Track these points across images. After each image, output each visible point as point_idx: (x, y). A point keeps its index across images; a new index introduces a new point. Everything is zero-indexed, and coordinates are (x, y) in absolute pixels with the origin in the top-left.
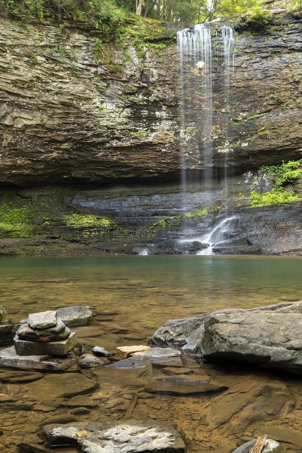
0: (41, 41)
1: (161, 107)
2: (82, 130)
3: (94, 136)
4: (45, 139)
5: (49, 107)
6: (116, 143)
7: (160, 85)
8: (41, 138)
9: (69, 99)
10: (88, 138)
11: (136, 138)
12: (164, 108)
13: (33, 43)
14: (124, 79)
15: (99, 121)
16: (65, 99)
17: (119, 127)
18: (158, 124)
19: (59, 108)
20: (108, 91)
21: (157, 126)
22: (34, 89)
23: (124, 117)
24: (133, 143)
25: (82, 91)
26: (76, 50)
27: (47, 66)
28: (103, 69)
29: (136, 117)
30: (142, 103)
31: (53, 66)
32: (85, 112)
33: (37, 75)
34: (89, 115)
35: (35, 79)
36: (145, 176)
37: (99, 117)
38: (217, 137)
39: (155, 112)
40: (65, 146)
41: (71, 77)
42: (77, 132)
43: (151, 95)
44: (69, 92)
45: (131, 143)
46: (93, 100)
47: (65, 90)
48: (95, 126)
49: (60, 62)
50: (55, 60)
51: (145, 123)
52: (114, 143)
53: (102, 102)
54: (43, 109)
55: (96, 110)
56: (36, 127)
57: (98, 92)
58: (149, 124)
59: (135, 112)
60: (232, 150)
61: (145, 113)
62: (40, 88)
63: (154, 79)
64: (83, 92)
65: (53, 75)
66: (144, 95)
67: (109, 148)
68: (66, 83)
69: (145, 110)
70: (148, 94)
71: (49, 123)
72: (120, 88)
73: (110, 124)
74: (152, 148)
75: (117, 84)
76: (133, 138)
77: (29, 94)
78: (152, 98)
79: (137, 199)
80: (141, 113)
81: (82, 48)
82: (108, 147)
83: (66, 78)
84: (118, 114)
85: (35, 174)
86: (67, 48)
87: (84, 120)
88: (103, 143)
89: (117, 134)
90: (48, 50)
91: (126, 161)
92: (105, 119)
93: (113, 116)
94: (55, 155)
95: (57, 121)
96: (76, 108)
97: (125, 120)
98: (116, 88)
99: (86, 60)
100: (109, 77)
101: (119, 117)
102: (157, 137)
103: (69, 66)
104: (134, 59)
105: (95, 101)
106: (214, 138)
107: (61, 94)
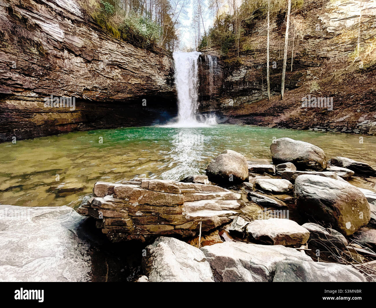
2: (152, 86)
3: (155, 88)
5: (143, 78)
8: (139, 88)
10: (153, 89)
11: (167, 90)
14: (165, 70)
16: (148, 75)
17: (163, 86)
19: (146, 78)
20: (160, 74)
22: (139, 71)
27: (144, 63)
28: (160, 66)
29: (168, 83)
30: (170, 79)
33: (140, 66)
34: (154, 81)
37: (157, 82)
40: (146, 91)
42: (150, 87)
44: (149, 73)
52: (161, 91)
53: (158, 77)
54: (141, 78)
56: (138, 84)
57: (158, 74)
58: (171, 86)
59: (168, 81)
62: (141, 71)
64: (153, 73)
65: (145, 66)
68: (148, 70)
69: (171, 81)
71: (142, 83)
72: (164, 73)
73: (160, 85)
77: (137, 72)
82: (159, 92)
84: (163, 82)
87: (153, 83)
88: (157, 91)
89: (162, 88)
90: (144, 58)
92: (159, 83)
93: (161, 82)
95: (145, 83)
96: (150, 78)
97: (165, 84)
98: (162, 73)
100: (161, 69)
105: (156, 76)
107: (147, 73)
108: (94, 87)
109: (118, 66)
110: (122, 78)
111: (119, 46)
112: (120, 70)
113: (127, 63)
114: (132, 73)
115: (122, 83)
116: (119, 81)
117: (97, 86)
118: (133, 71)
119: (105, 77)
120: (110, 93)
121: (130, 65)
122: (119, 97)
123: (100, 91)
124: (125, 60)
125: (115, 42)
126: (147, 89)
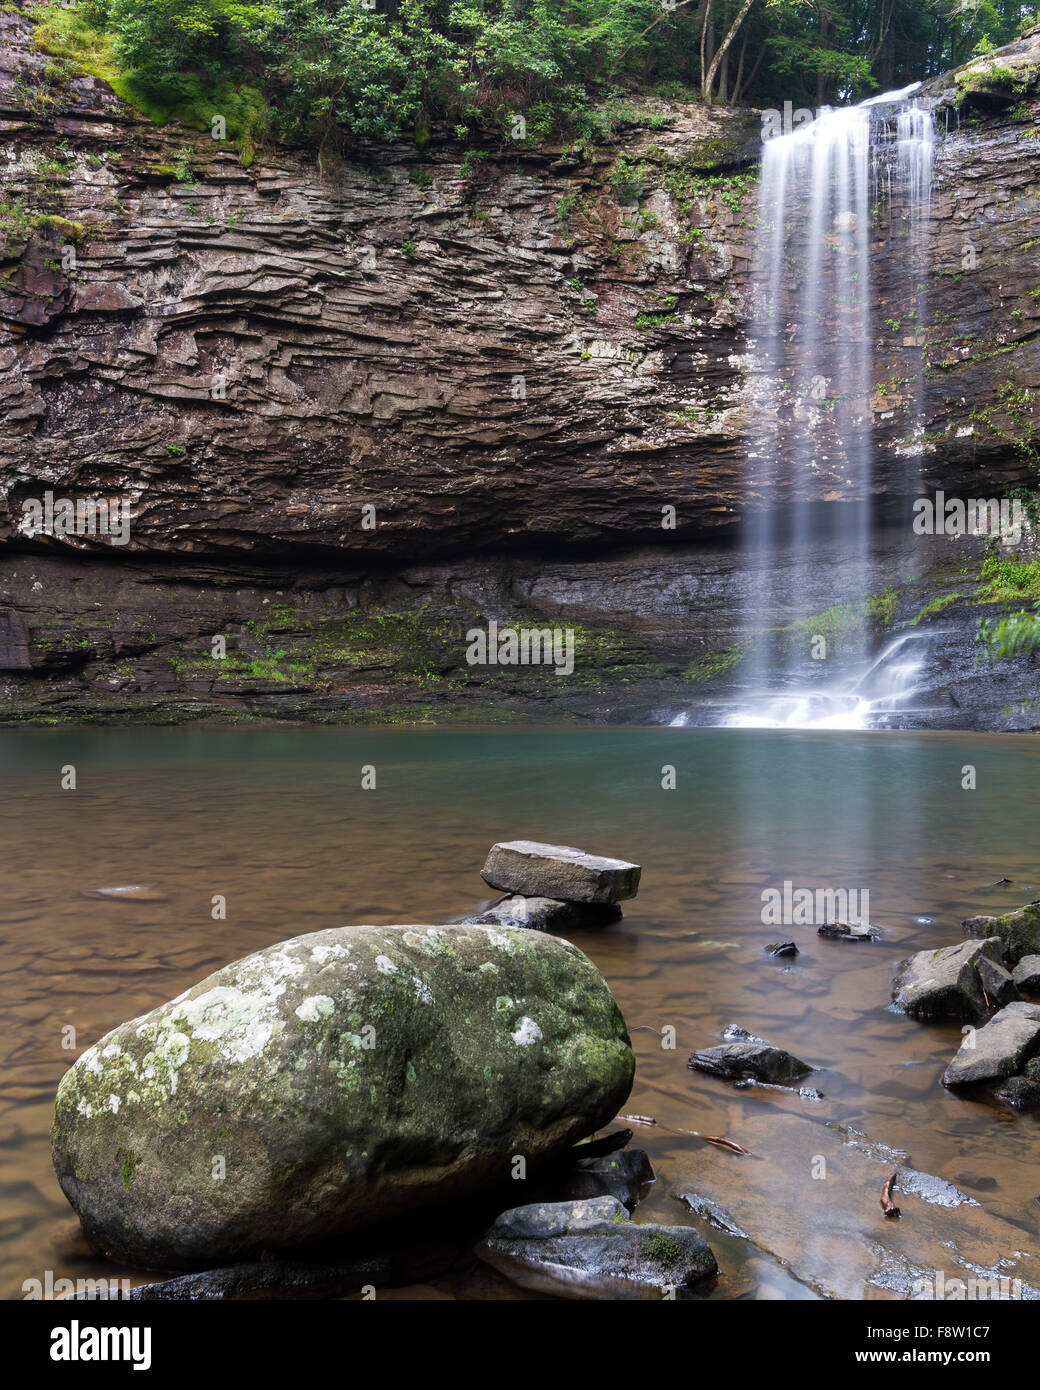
0: (426, 204)
1: (744, 342)
2: (541, 413)
3: (572, 426)
4: (452, 443)
5: (458, 363)
6: (630, 442)
7: (738, 284)
8: (441, 441)
9: (503, 340)
10: (559, 432)
11: (679, 426)
12: (750, 344)
13: (407, 211)
14: (643, 277)
15: (583, 390)
16: (491, 340)
17: (636, 401)
18: (736, 387)
19: (481, 364)
20: (604, 313)
21: (733, 393)
22: (418, 323)
23: (645, 376)
24: (674, 441)
25: (534, 316)
26: (517, 215)
27: (445, 262)
28: (586, 256)
29: (676, 373)
30: (690, 336)
31: (459, 262)
32: (545, 369)
33: (421, 288)
34: (557, 375)
35: (415, 299)
36: (710, 523)
37: (581, 380)
38: (891, 414)
39: (726, 355)
40: (503, 456)
41: (508, 286)
42: (530, 421)
43: (715, 313)
44: (501, 323)
45: (669, 441)
46: (566, 337)
47: (494, 319)
48: (573, 400)
49: (476, 251)
50: (464, 247)
51: (700, 386)
52: (627, 443)
53: (589, 342)
54: (440, 371)
55: (574, 362)
56: (425, 415)
57: (577, 316)
58: (712, 388)
59: (675, 360)
60: (933, 448)
61: (701, 359)
62: (432, 318)
63: (720, 271)
64: (538, 319)
65: (461, 284)
66: (695, 315)
67: (612, 456)
68: (496, 300)
69: (702, 352)
70: (708, 311)
71: (459, 402)
72: (632, 301)
73: (610, 395)
74: (722, 450)
75: (626, 292)
76: (673, 428)
77: (403, 334)
78: (715, 322)
79: (690, 581)
80: (691, 361)
81: (533, 210)
82: (611, 453)
83: (494, 289)
84: (630, 369)
85: (437, 528)
86: (495, 214)
87: (545, 390)
88: (599, 445)
89: (631, 418)
90: (446, 225)
91: (659, 487)
92: (596, 382)
93: (619, 373)
94: (478, 479)
95: (474, 397)
96: (521, 360)
97: (650, 383)
98: (621, 304)
99: (543, 238)
100: (603, 276)
101: (635, 376)
102: (733, 423)
103: (499, 258)
104: (668, 224)
105: (568, 339)
106: (883, 417)
107: (486, 329)
108: (88, 466)
109: (253, 321)
110: (293, 389)
111: (251, 197)
112: (272, 341)
113: (316, 289)
114: (365, 349)
115: (304, 420)
116: (274, 409)
117: (106, 459)
118: (371, 329)
119: (159, 399)
120: (218, 492)
121: (341, 297)
122: (300, 517)
123: (142, 486)
124: (293, 274)
125: (222, 183)
126: (506, 442)
